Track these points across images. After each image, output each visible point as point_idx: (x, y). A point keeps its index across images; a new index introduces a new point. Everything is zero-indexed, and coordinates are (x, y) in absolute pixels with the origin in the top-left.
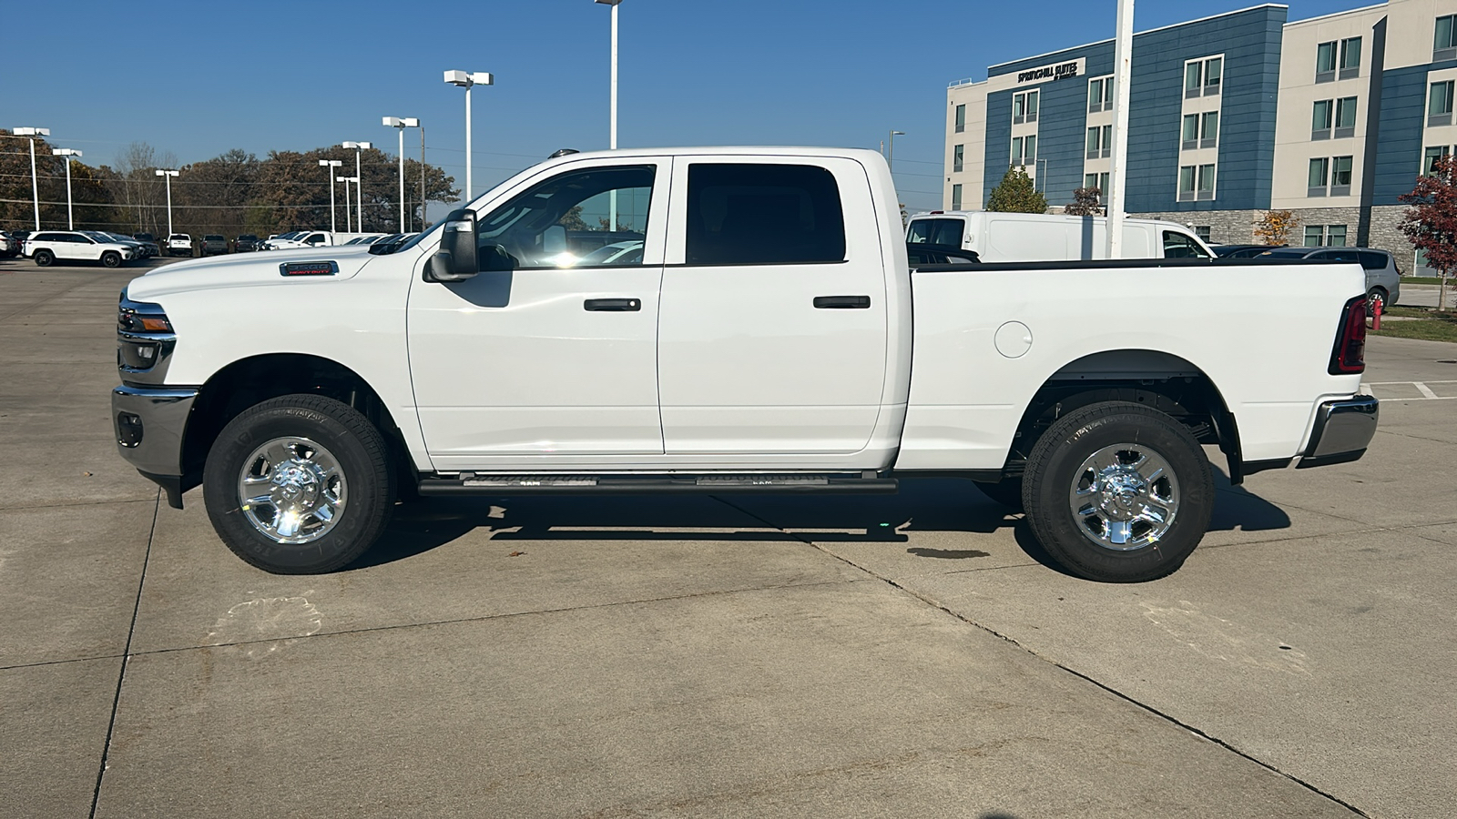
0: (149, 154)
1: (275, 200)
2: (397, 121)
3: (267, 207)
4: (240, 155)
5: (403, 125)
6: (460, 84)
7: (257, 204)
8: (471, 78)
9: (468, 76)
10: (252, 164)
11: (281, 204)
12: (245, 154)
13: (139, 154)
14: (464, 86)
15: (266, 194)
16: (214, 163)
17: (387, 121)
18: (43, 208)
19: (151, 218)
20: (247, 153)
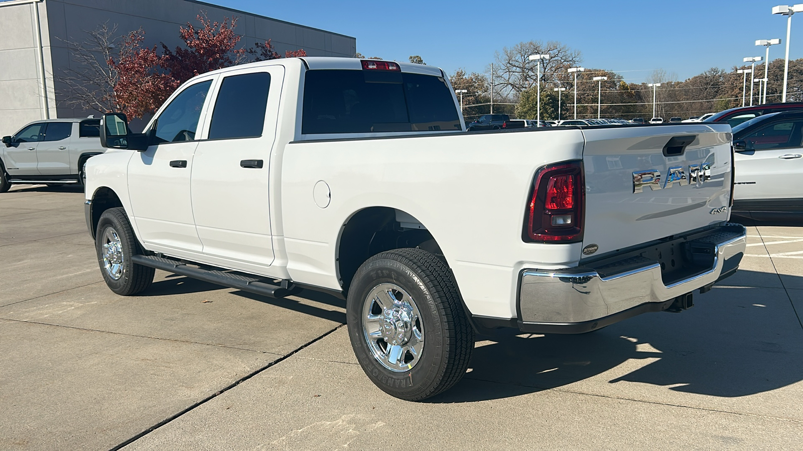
0: (663, 75)
1: (732, 95)
2: (765, 42)
3: (727, 99)
4: (716, 71)
5: (769, 44)
6: (785, 14)
7: (721, 98)
8: (792, 8)
9: (790, 8)
10: (723, 75)
11: (737, 97)
12: (719, 70)
13: (658, 75)
14: (788, 15)
15: (727, 93)
16: (701, 77)
17: (758, 43)
18: (604, 108)
19: (662, 110)
20: (720, 69)
